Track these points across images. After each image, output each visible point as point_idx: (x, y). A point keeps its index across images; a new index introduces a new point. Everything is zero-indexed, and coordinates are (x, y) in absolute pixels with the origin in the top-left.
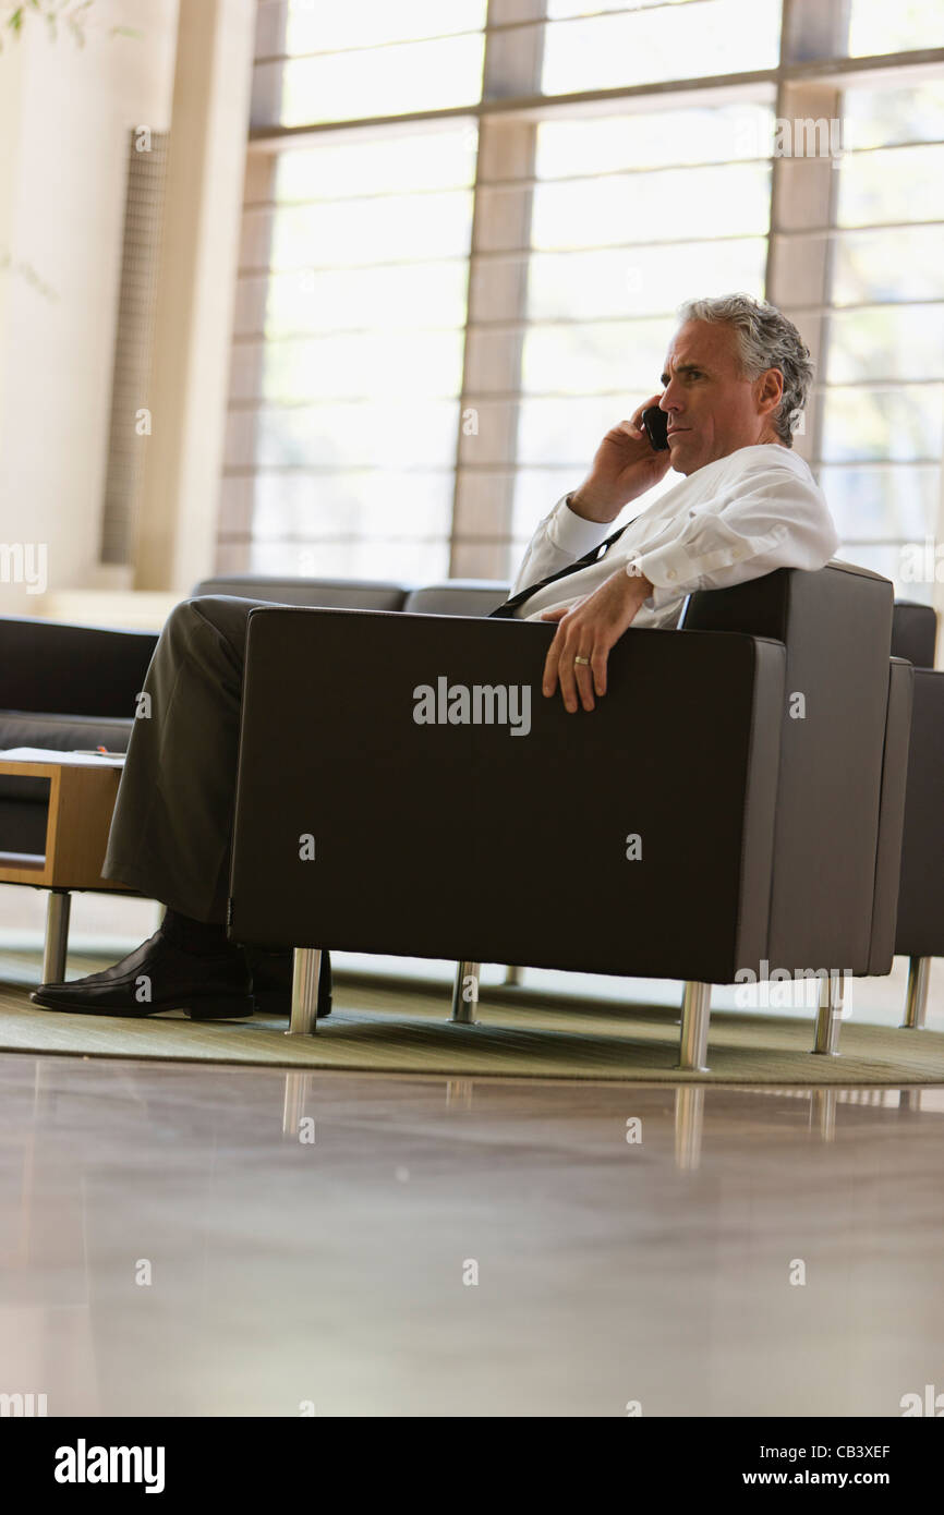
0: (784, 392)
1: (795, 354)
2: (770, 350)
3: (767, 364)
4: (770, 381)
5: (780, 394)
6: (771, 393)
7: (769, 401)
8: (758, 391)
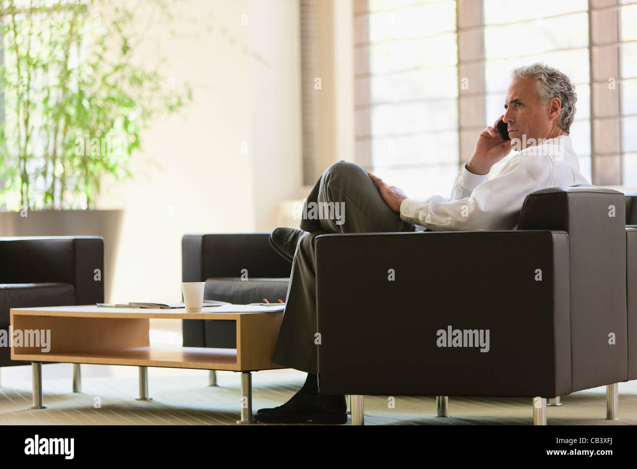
0: (562, 108)
1: (566, 89)
2: (552, 89)
3: (552, 95)
4: (554, 103)
5: (560, 109)
6: (555, 109)
7: (554, 113)
8: (549, 109)
